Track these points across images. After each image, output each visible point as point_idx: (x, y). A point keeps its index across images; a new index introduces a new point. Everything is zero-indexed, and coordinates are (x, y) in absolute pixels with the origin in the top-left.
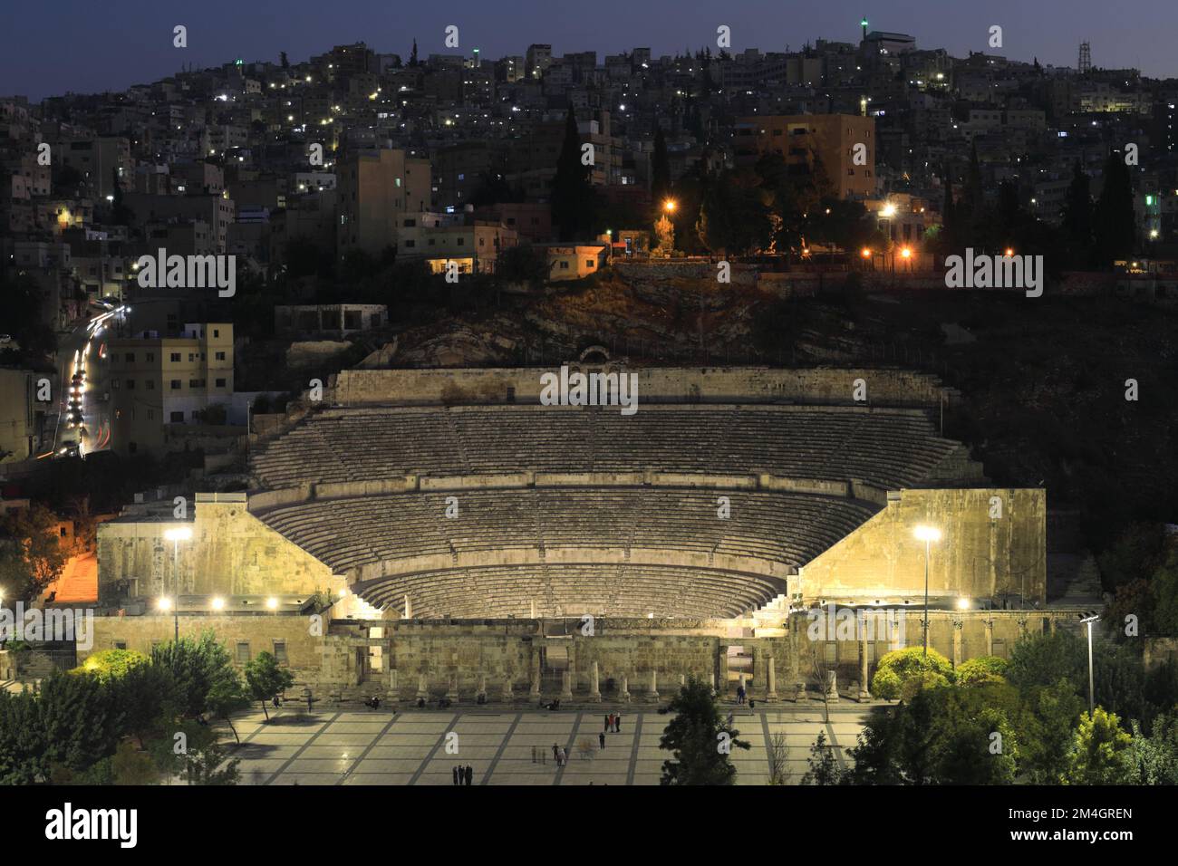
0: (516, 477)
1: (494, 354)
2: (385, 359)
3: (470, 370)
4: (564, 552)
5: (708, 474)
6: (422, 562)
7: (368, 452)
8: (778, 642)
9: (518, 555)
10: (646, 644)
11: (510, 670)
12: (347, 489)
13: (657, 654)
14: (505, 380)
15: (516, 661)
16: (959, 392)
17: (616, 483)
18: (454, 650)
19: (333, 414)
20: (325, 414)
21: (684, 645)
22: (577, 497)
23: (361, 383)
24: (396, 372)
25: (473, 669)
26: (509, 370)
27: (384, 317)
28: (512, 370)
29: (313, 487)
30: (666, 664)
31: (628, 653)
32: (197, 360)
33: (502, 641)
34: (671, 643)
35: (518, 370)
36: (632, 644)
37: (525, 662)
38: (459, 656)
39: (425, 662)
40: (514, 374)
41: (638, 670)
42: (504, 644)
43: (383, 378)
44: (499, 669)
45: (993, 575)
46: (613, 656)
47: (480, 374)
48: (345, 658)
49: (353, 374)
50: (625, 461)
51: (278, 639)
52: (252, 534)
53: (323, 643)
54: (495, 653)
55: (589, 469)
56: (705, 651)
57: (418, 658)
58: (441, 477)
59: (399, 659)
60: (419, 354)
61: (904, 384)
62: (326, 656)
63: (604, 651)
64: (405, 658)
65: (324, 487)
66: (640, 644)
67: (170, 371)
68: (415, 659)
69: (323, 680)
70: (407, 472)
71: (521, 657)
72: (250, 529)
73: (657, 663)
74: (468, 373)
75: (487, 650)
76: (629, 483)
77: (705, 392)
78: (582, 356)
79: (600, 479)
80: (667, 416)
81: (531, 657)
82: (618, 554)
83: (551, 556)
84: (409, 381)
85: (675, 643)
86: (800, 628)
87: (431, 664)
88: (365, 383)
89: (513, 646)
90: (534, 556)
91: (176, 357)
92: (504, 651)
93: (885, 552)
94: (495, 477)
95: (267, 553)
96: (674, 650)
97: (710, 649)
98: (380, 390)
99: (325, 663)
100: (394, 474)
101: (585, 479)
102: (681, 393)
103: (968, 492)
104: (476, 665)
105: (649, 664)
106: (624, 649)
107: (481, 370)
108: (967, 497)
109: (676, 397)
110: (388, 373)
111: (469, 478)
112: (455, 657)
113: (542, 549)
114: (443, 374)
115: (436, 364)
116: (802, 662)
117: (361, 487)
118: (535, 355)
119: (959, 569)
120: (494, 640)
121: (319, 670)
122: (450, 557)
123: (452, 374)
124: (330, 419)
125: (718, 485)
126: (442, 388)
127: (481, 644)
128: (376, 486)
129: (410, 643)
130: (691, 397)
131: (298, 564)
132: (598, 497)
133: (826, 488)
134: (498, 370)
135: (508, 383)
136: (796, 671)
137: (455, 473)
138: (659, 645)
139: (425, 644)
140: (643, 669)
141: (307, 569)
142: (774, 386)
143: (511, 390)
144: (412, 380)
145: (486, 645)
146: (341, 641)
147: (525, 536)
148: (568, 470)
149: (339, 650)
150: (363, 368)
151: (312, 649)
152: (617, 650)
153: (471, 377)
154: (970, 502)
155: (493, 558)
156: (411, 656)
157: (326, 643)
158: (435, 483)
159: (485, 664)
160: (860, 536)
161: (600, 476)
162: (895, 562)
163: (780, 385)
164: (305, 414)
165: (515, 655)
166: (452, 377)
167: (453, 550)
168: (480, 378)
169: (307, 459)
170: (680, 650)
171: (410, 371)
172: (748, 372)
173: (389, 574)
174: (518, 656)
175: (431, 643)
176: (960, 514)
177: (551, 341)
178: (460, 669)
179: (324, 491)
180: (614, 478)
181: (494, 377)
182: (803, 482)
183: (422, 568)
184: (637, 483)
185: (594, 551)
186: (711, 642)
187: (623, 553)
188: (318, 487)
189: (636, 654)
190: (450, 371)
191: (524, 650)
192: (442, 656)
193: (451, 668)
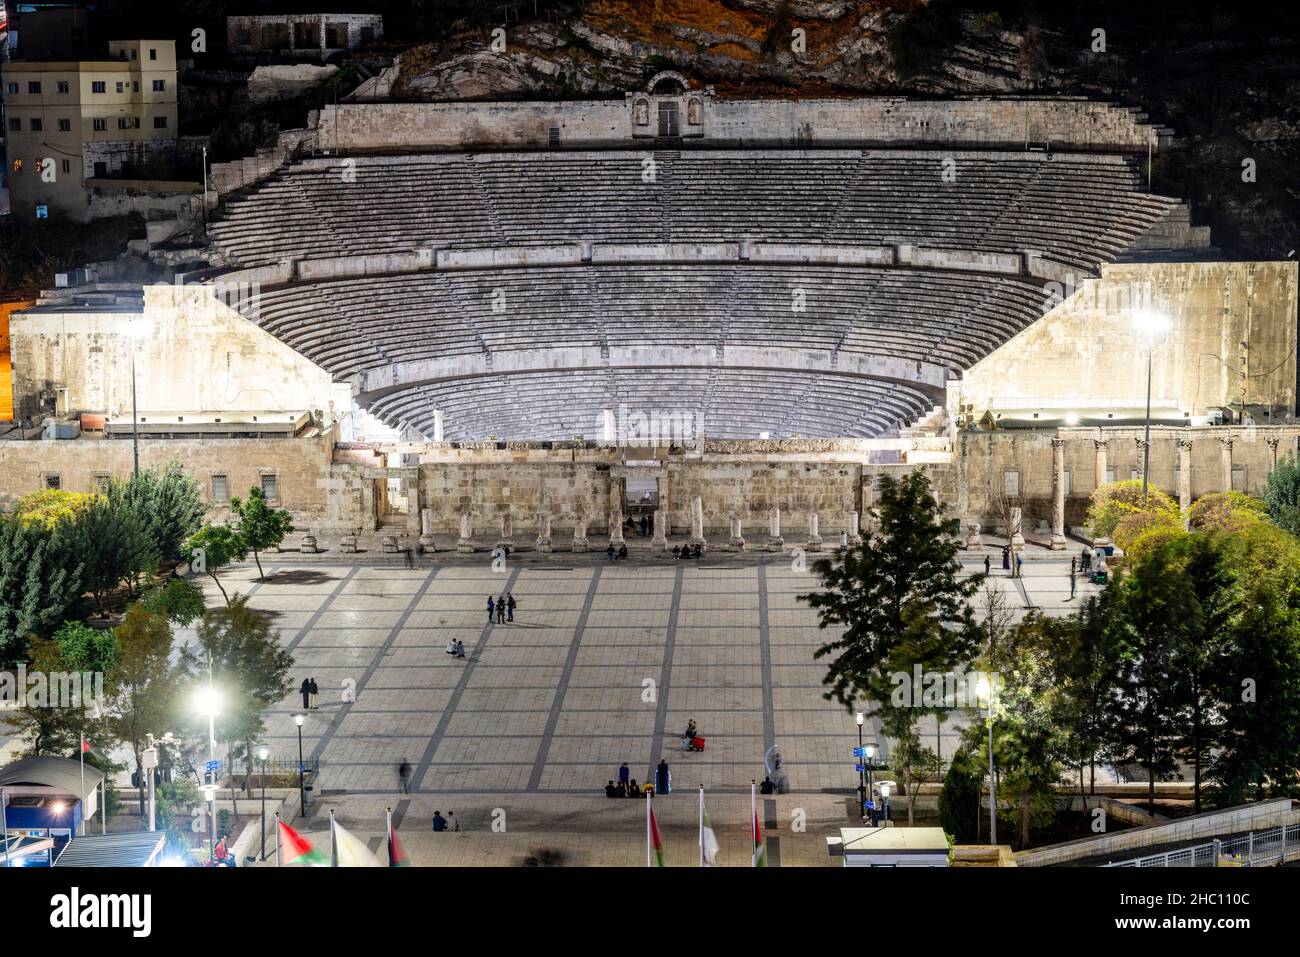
0: (566, 250)
1: (530, 82)
2: (383, 89)
3: (500, 104)
4: (635, 352)
5: (827, 244)
6: (444, 366)
7: (365, 217)
8: (939, 469)
9: (573, 355)
10: (763, 473)
11: (579, 508)
12: (340, 266)
13: (777, 487)
14: (546, 118)
15: (588, 498)
16: (1171, 131)
17: (702, 258)
18: (504, 483)
19: (317, 164)
20: (306, 165)
21: (814, 474)
22: (649, 275)
23: (352, 122)
24: (399, 107)
25: (530, 508)
26: (553, 105)
27: (379, 32)
28: (557, 104)
29: (296, 263)
30: (790, 499)
31: (738, 488)
32: (127, 92)
33: (569, 470)
34: (797, 472)
35: (564, 104)
36: (746, 474)
37: (600, 499)
38: (511, 491)
39: (465, 500)
40: (558, 109)
41: (753, 508)
42: (572, 475)
43: (382, 116)
44: (566, 508)
45: (1225, 379)
46: (719, 490)
47: (513, 109)
48: (357, 494)
49: (342, 109)
50: (713, 226)
51: (267, 470)
52: (223, 329)
53: (327, 475)
54: (561, 487)
55: (663, 239)
56: (842, 482)
57: (455, 495)
58: (466, 250)
59: (430, 496)
60: (429, 83)
61: (1095, 120)
62: (332, 491)
63: (707, 483)
64: (440, 494)
65: (310, 264)
66: (755, 474)
67: (91, 105)
68: (452, 495)
69: (328, 524)
70: (420, 243)
71: (595, 491)
72: (220, 321)
73: (778, 499)
74: (496, 109)
75: (549, 483)
76: (719, 258)
77: (820, 133)
78: (651, 84)
79: (679, 253)
80: (768, 166)
81: (608, 491)
82: (708, 353)
83: (618, 356)
84: (417, 121)
85: (803, 473)
86: (970, 450)
87: (473, 502)
88: (357, 122)
89: (584, 479)
90: (594, 357)
91: (99, 87)
92: (572, 483)
93: (1080, 347)
94: (538, 250)
95: (243, 354)
96: (801, 481)
97: (851, 478)
98: (377, 131)
99: (331, 500)
100: (402, 246)
101: (660, 252)
102: (787, 134)
103: (1193, 267)
104: (535, 503)
105: (768, 501)
106: (732, 480)
107: (514, 105)
108: (1192, 273)
109: (780, 140)
110: (388, 109)
111: (503, 251)
112: (506, 492)
113: (604, 347)
114: (463, 109)
115: (453, 95)
116: (972, 496)
117: (359, 265)
118: (586, 85)
119: (1179, 370)
120: (559, 470)
121: (322, 510)
122: (482, 357)
123: (474, 109)
124: (313, 172)
125: (841, 260)
126: (461, 129)
127: (541, 475)
128: (379, 263)
129: (446, 476)
130: (801, 140)
131: (286, 368)
132: (678, 276)
133: (990, 263)
134: (537, 104)
135: (553, 122)
136: (965, 508)
137: (483, 246)
138: (781, 474)
139: (465, 474)
140: (759, 507)
141: (298, 375)
142: (913, 124)
143: (555, 131)
144: (421, 118)
145: (547, 475)
146: (353, 472)
147: (580, 330)
148: (634, 240)
149: (349, 483)
150: (354, 101)
151: (313, 483)
152: (725, 482)
153: (501, 114)
154: (1195, 280)
155: (539, 359)
156: (446, 491)
157: (331, 475)
158: (457, 258)
159: (546, 501)
160: (1046, 326)
161: (679, 248)
162: (1092, 361)
163: (922, 124)
164: (278, 163)
165: (586, 489)
166: (474, 113)
167: (485, 349)
168: (513, 115)
169: (285, 226)
170: (809, 482)
171: (417, 106)
172: (879, 105)
173: (402, 381)
174: (591, 490)
175: (474, 473)
176: (1181, 297)
177: (607, 64)
178: (513, 509)
179: (308, 270)
180: (699, 251)
181: (532, 113)
182: (959, 254)
183: (445, 374)
184: (730, 258)
185: (675, 350)
186: (851, 471)
187: (713, 351)
188: (302, 265)
189: (749, 486)
190: (473, 105)
191: (600, 483)
192: (488, 491)
193: (501, 507)
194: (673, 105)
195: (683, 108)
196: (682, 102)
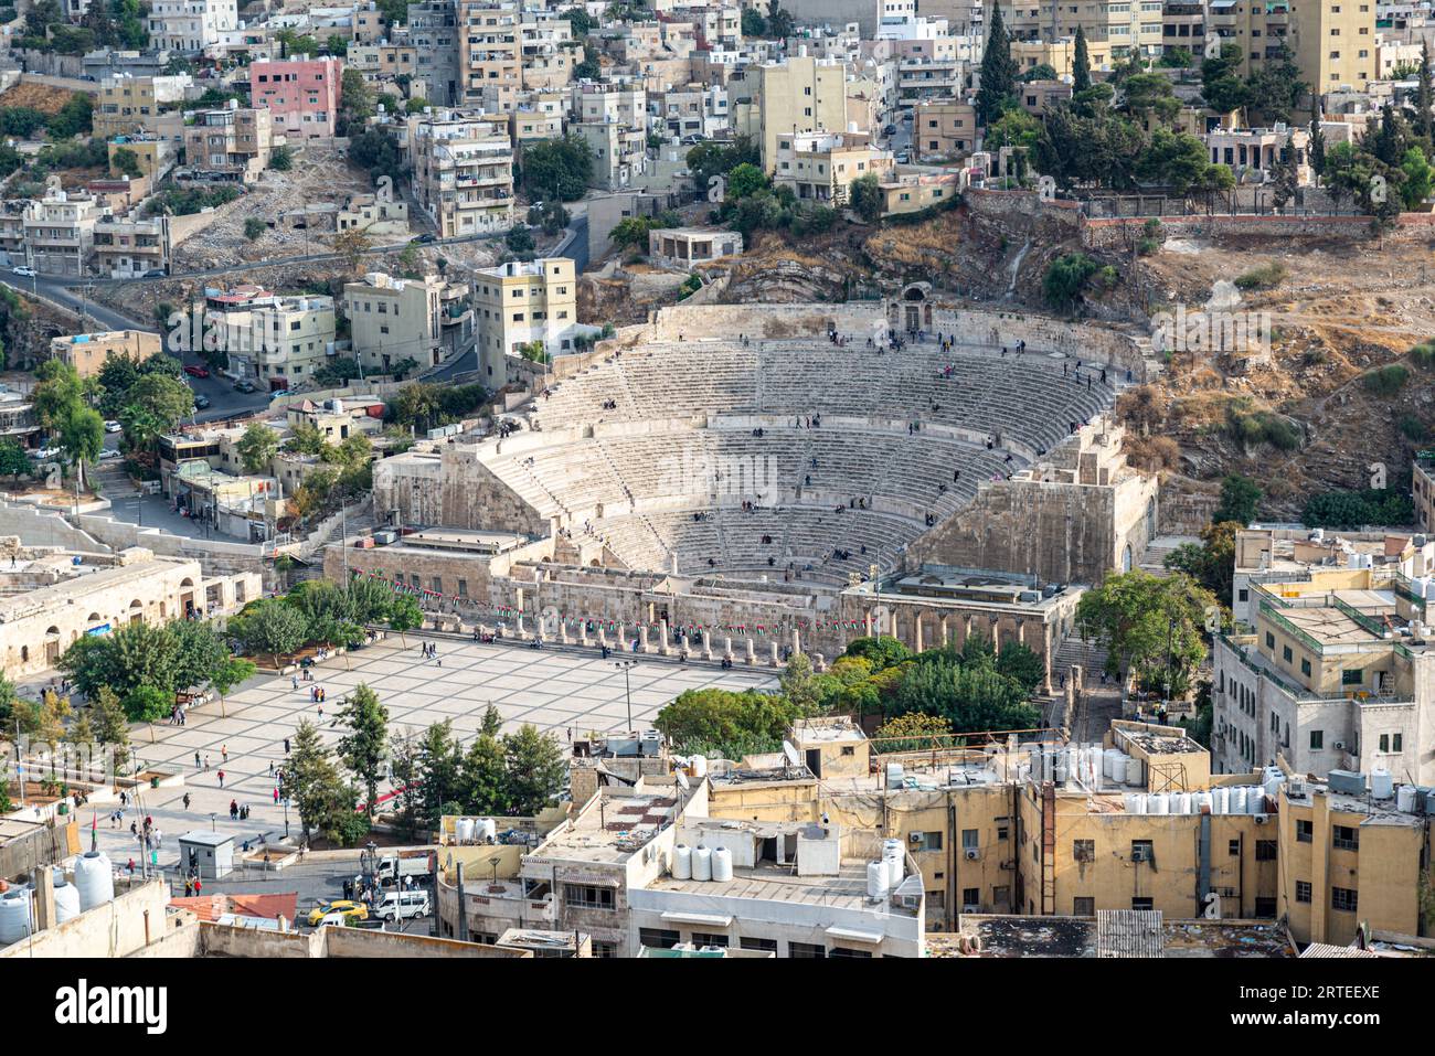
1: (824, 289)
2: (713, 295)
3: (793, 305)
6: (677, 500)
7: (665, 390)
12: (628, 427)
14: (826, 315)
18: (586, 598)
21: (757, 610)
22: (849, 439)
23: (682, 318)
24: (718, 307)
25: (600, 615)
26: (830, 307)
27: (738, 245)
28: (833, 306)
29: (592, 425)
30: (745, 625)
31: (715, 614)
32: (539, 294)
33: (621, 594)
35: (840, 305)
36: (718, 606)
37: (638, 613)
38: (589, 604)
39: (565, 605)
40: (834, 310)
41: (723, 628)
42: (622, 597)
43: (706, 314)
44: (619, 617)
45: (1069, 564)
46: (703, 614)
47: (804, 309)
48: (507, 597)
49: (676, 309)
51: (461, 577)
52: (482, 480)
53: (492, 583)
54: (616, 604)
55: (870, 412)
58: (730, 415)
59: (546, 602)
60: (747, 289)
62: (494, 594)
63: (697, 610)
64: (552, 602)
65: (602, 427)
67: (511, 307)
68: (558, 602)
69: (494, 613)
70: (697, 410)
71: (635, 609)
72: (480, 475)
73: (737, 624)
74: (790, 308)
75: (610, 600)
77: (1003, 336)
78: (903, 293)
81: (642, 609)
83: (805, 498)
85: (750, 609)
88: (686, 318)
90: (790, 498)
91: (517, 293)
92: (622, 602)
93: (976, 534)
94: (782, 417)
95: (493, 497)
97: (777, 616)
100: (682, 412)
102: (984, 336)
106: (711, 609)
107: (804, 306)
108: (1046, 491)
109: (980, 339)
110: (713, 309)
111: (757, 416)
112: (587, 603)
114: (767, 308)
115: (761, 298)
118: (862, 290)
119: (1039, 556)
120: (615, 593)
123: (775, 309)
126: (764, 323)
127: (605, 595)
128: (661, 424)
129: (555, 590)
130: (992, 340)
131: (517, 508)
134: (818, 306)
135: (828, 317)
137: (744, 412)
139: (564, 590)
141: (523, 513)
143: (831, 325)
144: (734, 315)
145: (608, 596)
147: (787, 478)
148: (850, 412)
150: (688, 303)
152: (707, 610)
153: (793, 313)
156: (555, 600)
157: (494, 583)
158: (723, 420)
160: (954, 520)
162: (984, 545)
165: (630, 607)
166: (774, 312)
168: (801, 314)
171: (733, 306)
173: (638, 510)
174: (632, 607)
175: (568, 591)
176: (1040, 506)
177: (877, 275)
178: (591, 614)
179: (600, 430)
181: (815, 312)
188: (596, 427)
189: (720, 614)
190: (772, 306)
191: (636, 603)
192: (577, 602)
193: (584, 613)
194: (916, 309)
195: (922, 312)
196: (921, 306)
